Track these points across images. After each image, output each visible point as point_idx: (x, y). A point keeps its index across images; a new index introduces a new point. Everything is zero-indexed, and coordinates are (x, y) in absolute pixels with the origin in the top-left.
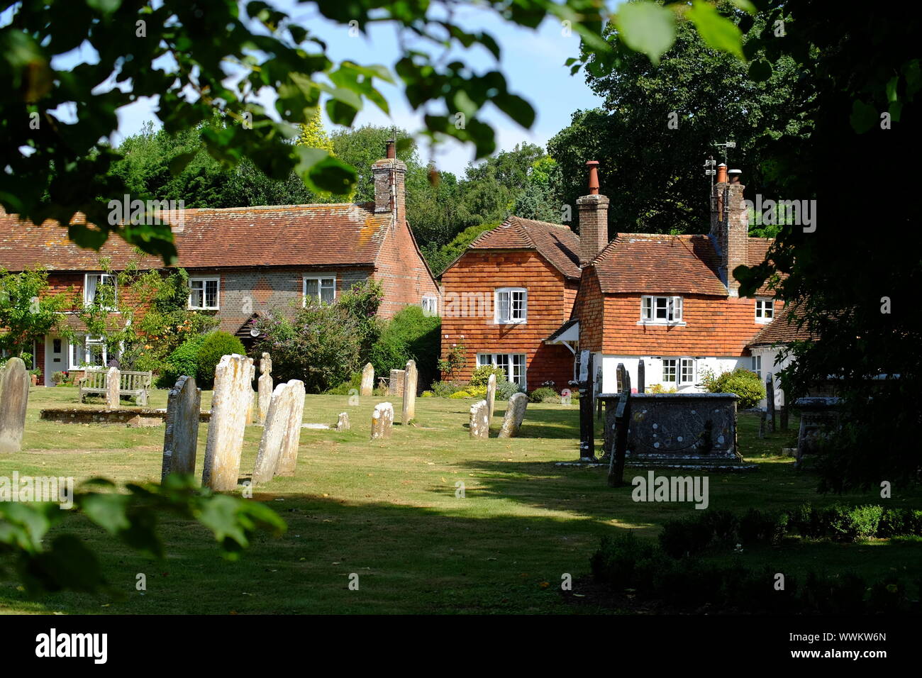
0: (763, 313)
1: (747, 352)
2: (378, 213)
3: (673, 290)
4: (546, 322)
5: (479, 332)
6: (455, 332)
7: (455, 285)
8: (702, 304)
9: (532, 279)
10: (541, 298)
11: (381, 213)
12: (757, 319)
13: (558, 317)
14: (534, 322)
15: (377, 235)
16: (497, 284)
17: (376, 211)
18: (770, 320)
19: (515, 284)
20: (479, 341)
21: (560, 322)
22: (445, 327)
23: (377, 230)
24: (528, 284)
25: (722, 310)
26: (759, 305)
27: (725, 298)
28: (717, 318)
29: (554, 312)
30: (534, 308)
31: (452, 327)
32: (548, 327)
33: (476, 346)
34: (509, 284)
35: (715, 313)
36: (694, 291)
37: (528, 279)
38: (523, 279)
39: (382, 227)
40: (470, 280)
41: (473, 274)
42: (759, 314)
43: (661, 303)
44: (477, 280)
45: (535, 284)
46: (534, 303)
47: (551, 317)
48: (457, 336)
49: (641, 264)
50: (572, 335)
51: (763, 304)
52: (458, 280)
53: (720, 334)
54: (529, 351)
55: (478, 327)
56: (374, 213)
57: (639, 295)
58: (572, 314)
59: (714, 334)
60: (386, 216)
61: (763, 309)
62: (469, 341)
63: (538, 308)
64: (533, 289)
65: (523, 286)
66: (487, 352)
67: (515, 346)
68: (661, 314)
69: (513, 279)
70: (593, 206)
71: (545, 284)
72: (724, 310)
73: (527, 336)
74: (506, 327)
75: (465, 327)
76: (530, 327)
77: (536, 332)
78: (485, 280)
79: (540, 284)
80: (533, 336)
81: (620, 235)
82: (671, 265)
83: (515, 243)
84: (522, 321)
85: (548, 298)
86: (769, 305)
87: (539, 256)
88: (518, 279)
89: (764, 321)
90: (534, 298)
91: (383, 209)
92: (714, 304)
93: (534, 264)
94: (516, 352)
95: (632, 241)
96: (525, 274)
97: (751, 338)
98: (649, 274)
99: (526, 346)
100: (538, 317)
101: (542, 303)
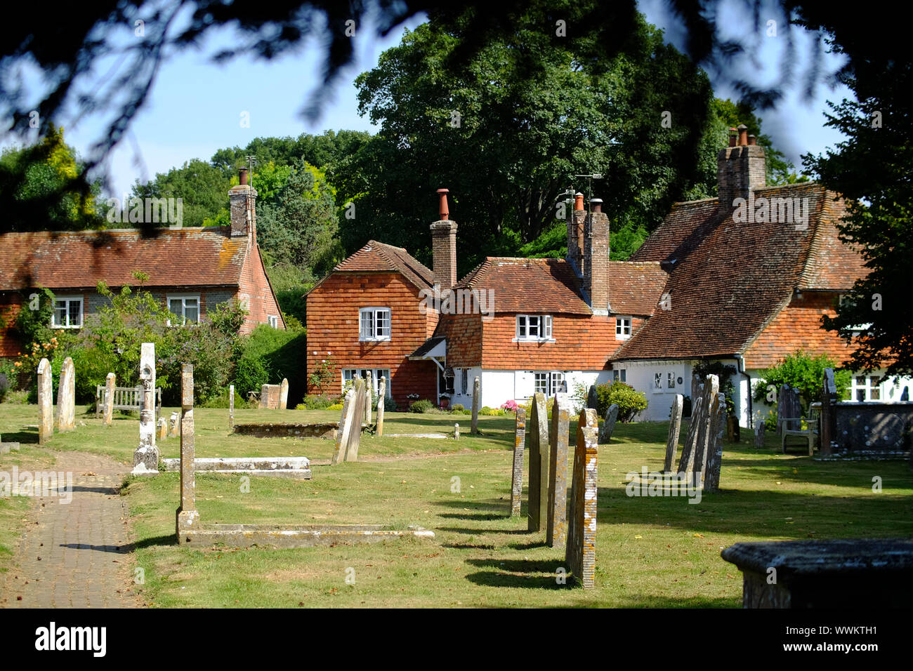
0: (622, 330)
1: (609, 366)
2: (235, 236)
3: (544, 309)
4: (410, 339)
5: (344, 349)
6: (320, 349)
7: (321, 305)
8: (569, 322)
9: (396, 299)
10: (404, 317)
11: (237, 236)
12: (617, 335)
13: (421, 335)
14: (398, 340)
15: (237, 257)
16: (362, 304)
17: (232, 234)
18: (628, 336)
19: (379, 304)
20: (344, 357)
21: (423, 339)
22: (311, 344)
23: (236, 253)
24: (392, 303)
25: (587, 327)
26: (619, 323)
27: (589, 316)
28: (582, 335)
29: (417, 330)
30: (397, 326)
31: (318, 344)
32: (412, 344)
33: (341, 362)
34: (374, 304)
35: (580, 331)
36: (562, 310)
37: (391, 299)
38: (386, 299)
39: (240, 250)
40: (335, 300)
41: (338, 295)
42: (619, 331)
43: (533, 321)
44: (342, 300)
45: (399, 304)
46: (398, 322)
47: (414, 335)
48: (323, 353)
49: (512, 286)
50: (439, 351)
51: (623, 322)
52: (323, 300)
53: (585, 350)
54: (393, 366)
55: (343, 344)
56: (229, 236)
57: (513, 314)
58: (435, 331)
59: (580, 349)
60: (243, 239)
61: (623, 327)
62: (335, 357)
63: (402, 326)
64: (397, 308)
65: (387, 306)
66: (352, 367)
67: (379, 362)
68: (533, 332)
69: (377, 299)
70: (445, 231)
71: (408, 303)
72: (589, 327)
73: (391, 352)
74: (370, 344)
75: (330, 344)
76: (394, 344)
77: (399, 348)
78: (349, 300)
79: (403, 304)
80: (397, 352)
81: (489, 258)
82: (539, 287)
83: (379, 265)
84: (385, 338)
85: (412, 317)
86: (627, 323)
87: (402, 278)
88: (382, 299)
89: (623, 337)
90: (397, 317)
91: (239, 233)
92: (580, 322)
93: (397, 286)
94: (379, 368)
95: (501, 264)
96: (388, 295)
97: (613, 353)
98: (521, 295)
99: (390, 361)
100: (402, 335)
101: (405, 321)
